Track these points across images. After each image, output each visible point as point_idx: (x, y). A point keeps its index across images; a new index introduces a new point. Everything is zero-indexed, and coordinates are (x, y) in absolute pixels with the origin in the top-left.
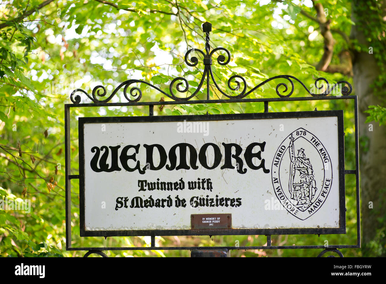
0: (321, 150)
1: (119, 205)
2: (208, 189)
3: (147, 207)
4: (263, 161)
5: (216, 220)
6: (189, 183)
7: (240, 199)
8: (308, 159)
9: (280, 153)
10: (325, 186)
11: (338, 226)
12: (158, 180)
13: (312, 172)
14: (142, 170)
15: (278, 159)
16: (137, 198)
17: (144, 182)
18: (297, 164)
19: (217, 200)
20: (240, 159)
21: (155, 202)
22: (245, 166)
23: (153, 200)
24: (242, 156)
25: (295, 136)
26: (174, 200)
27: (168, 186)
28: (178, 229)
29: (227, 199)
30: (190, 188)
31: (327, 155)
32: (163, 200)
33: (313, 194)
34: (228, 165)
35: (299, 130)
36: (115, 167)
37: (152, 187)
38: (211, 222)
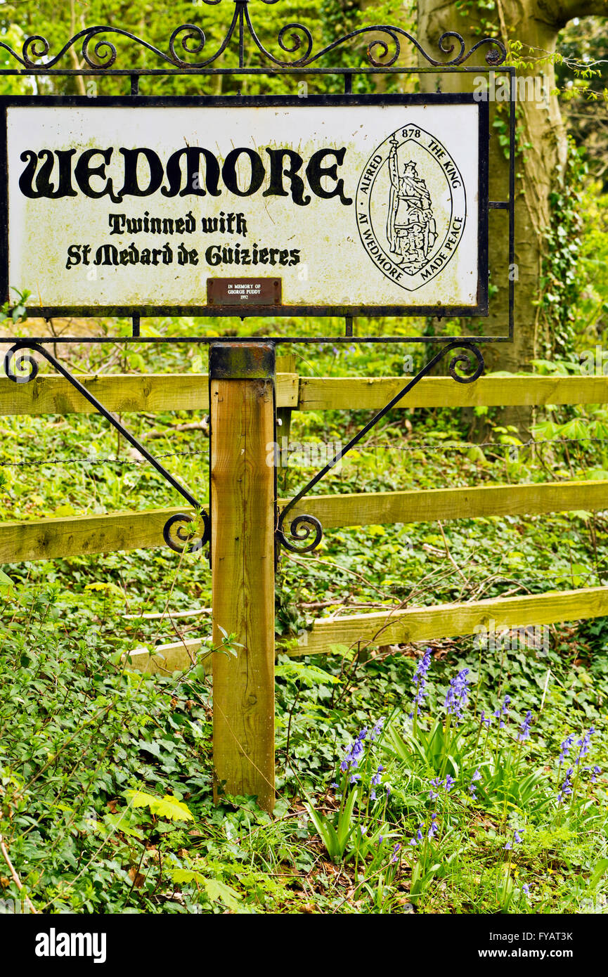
0: (447, 164)
1: (74, 260)
2: (239, 231)
3: (125, 264)
4: (341, 183)
5: (254, 288)
6: (204, 221)
7: (297, 251)
8: (423, 181)
9: (373, 169)
10: (452, 230)
11: (472, 302)
12: (147, 214)
13: (430, 205)
14: (116, 195)
15: (368, 179)
16: (107, 247)
17: (120, 219)
18: (403, 189)
19: (255, 253)
20: (298, 178)
21: (140, 255)
22: (308, 191)
23: (137, 252)
24: (302, 173)
25: (399, 137)
26: (176, 251)
27: (165, 226)
28: (183, 304)
29: (274, 252)
30: (205, 230)
31: (457, 175)
32: (154, 251)
33: (431, 244)
34: (276, 189)
35: (406, 128)
36: (66, 190)
37: (135, 226)
38: (243, 292)
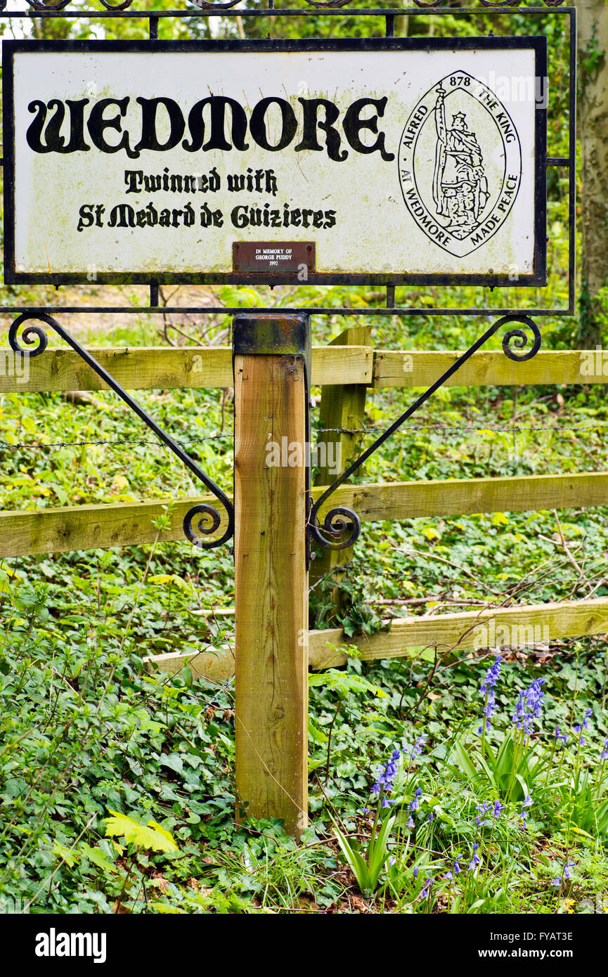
0: (500, 116)
1: (86, 221)
2: (268, 190)
3: (142, 225)
4: (382, 136)
5: (285, 254)
6: (230, 178)
7: (333, 212)
8: (473, 135)
9: (417, 121)
10: (505, 189)
11: (530, 271)
12: (166, 170)
13: (481, 161)
14: (133, 149)
15: (411, 132)
16: (122, 207)
17: (137, 176)
18: (451, 144)
19: (286, 214)
20: (334, 130)
21: (159, 216)
22: (345, 145)
23: (155, 212)
24: (338, 125)
25: (446, 85)
26: (198, 212)
27: (187, 184)
28: (206, 271)
29: (307, 213)
30: (231, 189)
31: (511, 127)
32: (175, 211)
33: (482, 205)
34: (310, 143)
35: (456, 76)
36: (77, 144)
37: (154, 184)
38: (272, 257)
